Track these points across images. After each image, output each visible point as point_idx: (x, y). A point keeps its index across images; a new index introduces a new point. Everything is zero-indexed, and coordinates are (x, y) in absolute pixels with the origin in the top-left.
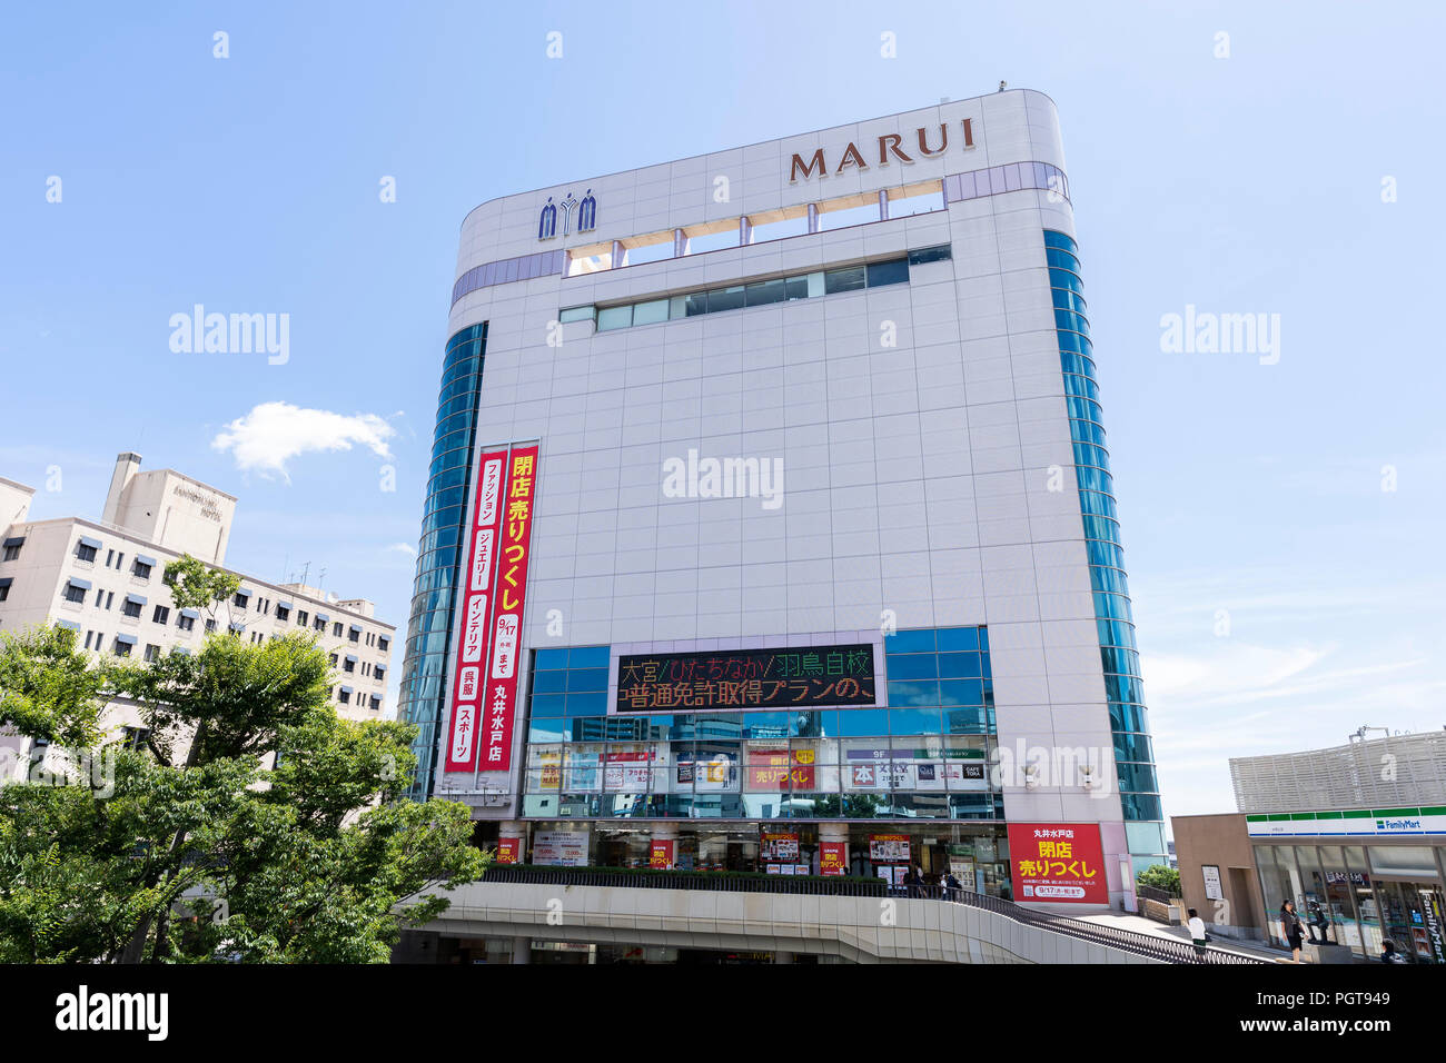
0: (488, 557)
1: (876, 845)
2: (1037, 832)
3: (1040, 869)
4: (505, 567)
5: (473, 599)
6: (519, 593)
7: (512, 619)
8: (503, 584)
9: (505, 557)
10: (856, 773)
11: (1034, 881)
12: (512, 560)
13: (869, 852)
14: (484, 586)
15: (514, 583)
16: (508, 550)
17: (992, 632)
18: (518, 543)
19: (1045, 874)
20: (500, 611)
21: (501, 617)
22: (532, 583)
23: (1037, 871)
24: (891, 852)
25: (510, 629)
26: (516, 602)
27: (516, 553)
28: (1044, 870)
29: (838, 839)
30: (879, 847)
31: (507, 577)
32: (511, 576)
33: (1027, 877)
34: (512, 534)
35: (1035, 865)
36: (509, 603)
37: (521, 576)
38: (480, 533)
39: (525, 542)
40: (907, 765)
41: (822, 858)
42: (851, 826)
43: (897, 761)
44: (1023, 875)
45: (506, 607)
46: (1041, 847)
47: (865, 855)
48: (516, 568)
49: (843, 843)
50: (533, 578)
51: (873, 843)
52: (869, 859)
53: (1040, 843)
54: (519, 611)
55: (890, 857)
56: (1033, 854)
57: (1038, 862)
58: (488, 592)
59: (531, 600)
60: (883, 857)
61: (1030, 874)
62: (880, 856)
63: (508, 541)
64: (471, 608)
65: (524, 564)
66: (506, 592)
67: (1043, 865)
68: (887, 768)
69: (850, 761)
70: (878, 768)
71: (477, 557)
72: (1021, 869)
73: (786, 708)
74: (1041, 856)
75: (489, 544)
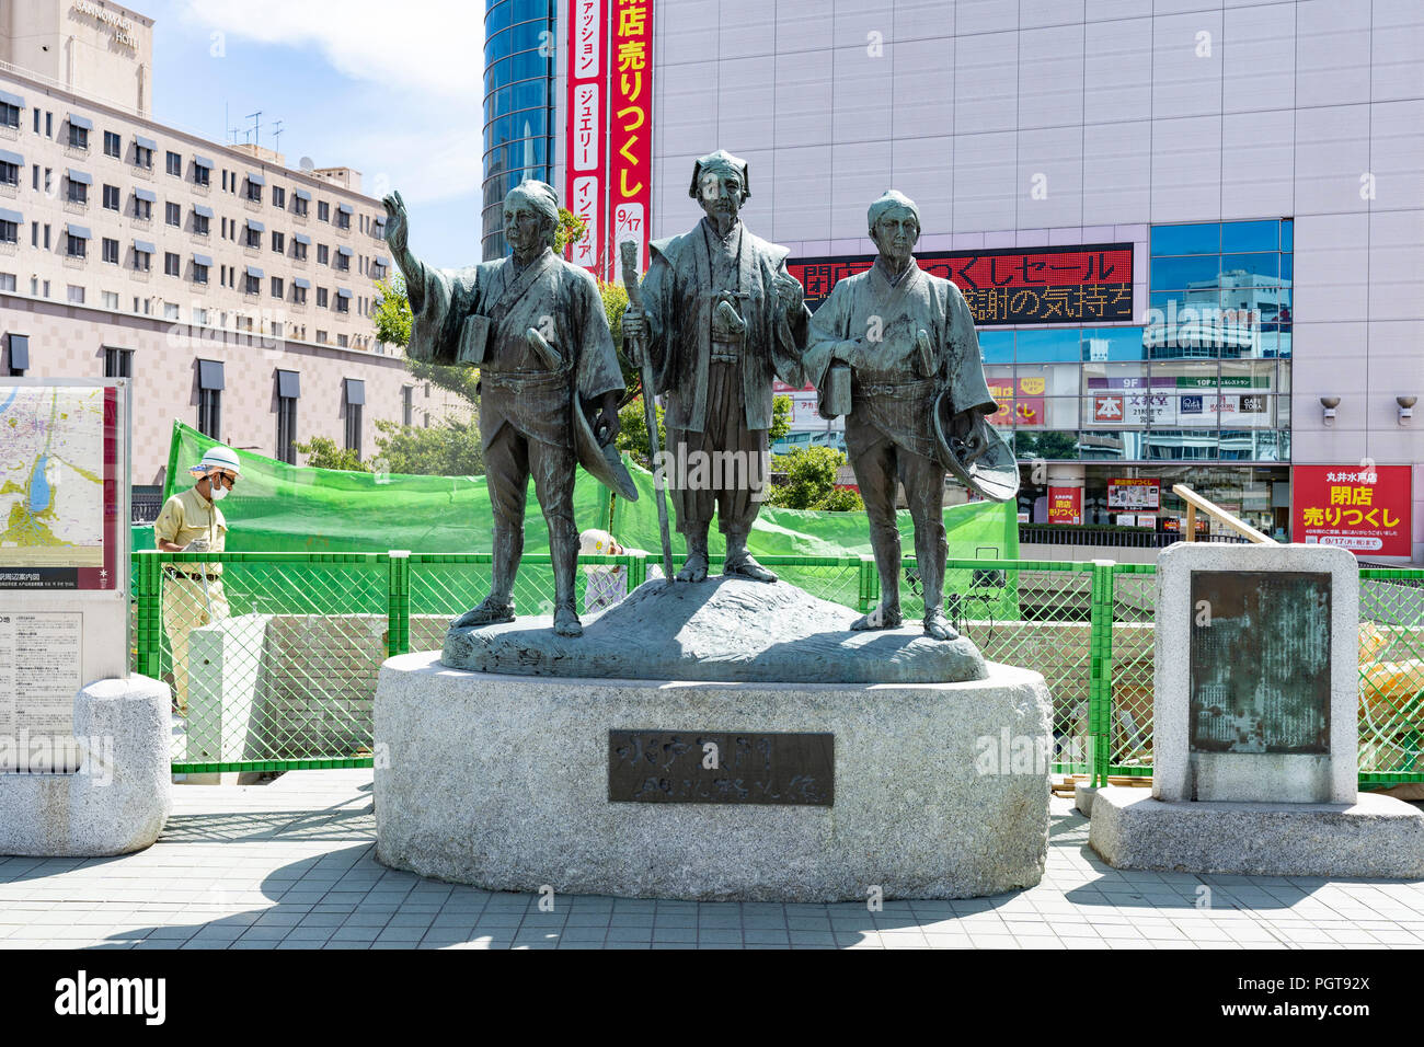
0: (594, 123)
1: (1116, 490)
2: (1331, 476)
3: (1329, 518)
4: (620, 137)
5: (579, 182)
6: (641, 174)
7: (636, 210)
8: (619, 161)
9: (618, 124)
10: (1099, 406)
11: (1319, 531)
12: (628, 128)
13: (1107, 498)
14: (593, 164)
15: (634, 161)
16: (621, 114)
17: (1299, 227)
18: (635, 103)
19: (1334, 524)
20: (617, 198)
21: (620, 207)
22: (659, 160)
23: (1325, 519)
24: (1134, 498)
25: (634, 224)
26: (639, 186)
27: (632, 118)
28: (1334, 519)
29: (1074, 483)
30: (1120, 493)
31: (624, 151)
32: (630, 150)
33: (1312, 526)
34: (625, 89)
35: (1324, 514)
36: (629, 188)
37: (643, 149)
38: (579, 90)
39: (645, 101)
40: (1166, 396)
41: (1052, 505)
42: (1088, 468)
43: (1154, 391)
44: (1307, 524)
45: (626, 193)
46: (1333, 492)
47: (1101, 501)
48: (634, 139)
49: (1080, 487)
50: (659, 153)
51: (1112, 488)
52: (1105, 507)
53: (1333, 488)
54: (644, 198)
55: (1134, 504)
56: (1323, 501)
57: (1328, 510)
58: (599, 173)
59: (659, 183)
60: (1125, 504)
61: (1316, 523)
62: (1120, 503)
63: (620, 101)
64: (577, 195)
65: (645, 133)
66: (624, 172)
67: (1333, 513)
68: (1140, 400)
69: (1091, 392)
70: (1128, 401)
71: (578, 125)
72: (1305, 517)
73: (1012, 326)
74: (1333, 502)
75: (594, 104)
